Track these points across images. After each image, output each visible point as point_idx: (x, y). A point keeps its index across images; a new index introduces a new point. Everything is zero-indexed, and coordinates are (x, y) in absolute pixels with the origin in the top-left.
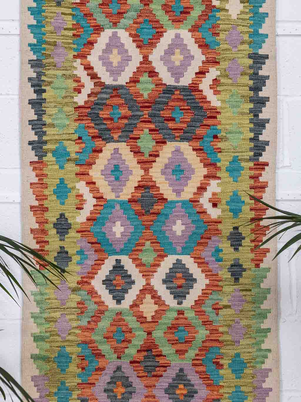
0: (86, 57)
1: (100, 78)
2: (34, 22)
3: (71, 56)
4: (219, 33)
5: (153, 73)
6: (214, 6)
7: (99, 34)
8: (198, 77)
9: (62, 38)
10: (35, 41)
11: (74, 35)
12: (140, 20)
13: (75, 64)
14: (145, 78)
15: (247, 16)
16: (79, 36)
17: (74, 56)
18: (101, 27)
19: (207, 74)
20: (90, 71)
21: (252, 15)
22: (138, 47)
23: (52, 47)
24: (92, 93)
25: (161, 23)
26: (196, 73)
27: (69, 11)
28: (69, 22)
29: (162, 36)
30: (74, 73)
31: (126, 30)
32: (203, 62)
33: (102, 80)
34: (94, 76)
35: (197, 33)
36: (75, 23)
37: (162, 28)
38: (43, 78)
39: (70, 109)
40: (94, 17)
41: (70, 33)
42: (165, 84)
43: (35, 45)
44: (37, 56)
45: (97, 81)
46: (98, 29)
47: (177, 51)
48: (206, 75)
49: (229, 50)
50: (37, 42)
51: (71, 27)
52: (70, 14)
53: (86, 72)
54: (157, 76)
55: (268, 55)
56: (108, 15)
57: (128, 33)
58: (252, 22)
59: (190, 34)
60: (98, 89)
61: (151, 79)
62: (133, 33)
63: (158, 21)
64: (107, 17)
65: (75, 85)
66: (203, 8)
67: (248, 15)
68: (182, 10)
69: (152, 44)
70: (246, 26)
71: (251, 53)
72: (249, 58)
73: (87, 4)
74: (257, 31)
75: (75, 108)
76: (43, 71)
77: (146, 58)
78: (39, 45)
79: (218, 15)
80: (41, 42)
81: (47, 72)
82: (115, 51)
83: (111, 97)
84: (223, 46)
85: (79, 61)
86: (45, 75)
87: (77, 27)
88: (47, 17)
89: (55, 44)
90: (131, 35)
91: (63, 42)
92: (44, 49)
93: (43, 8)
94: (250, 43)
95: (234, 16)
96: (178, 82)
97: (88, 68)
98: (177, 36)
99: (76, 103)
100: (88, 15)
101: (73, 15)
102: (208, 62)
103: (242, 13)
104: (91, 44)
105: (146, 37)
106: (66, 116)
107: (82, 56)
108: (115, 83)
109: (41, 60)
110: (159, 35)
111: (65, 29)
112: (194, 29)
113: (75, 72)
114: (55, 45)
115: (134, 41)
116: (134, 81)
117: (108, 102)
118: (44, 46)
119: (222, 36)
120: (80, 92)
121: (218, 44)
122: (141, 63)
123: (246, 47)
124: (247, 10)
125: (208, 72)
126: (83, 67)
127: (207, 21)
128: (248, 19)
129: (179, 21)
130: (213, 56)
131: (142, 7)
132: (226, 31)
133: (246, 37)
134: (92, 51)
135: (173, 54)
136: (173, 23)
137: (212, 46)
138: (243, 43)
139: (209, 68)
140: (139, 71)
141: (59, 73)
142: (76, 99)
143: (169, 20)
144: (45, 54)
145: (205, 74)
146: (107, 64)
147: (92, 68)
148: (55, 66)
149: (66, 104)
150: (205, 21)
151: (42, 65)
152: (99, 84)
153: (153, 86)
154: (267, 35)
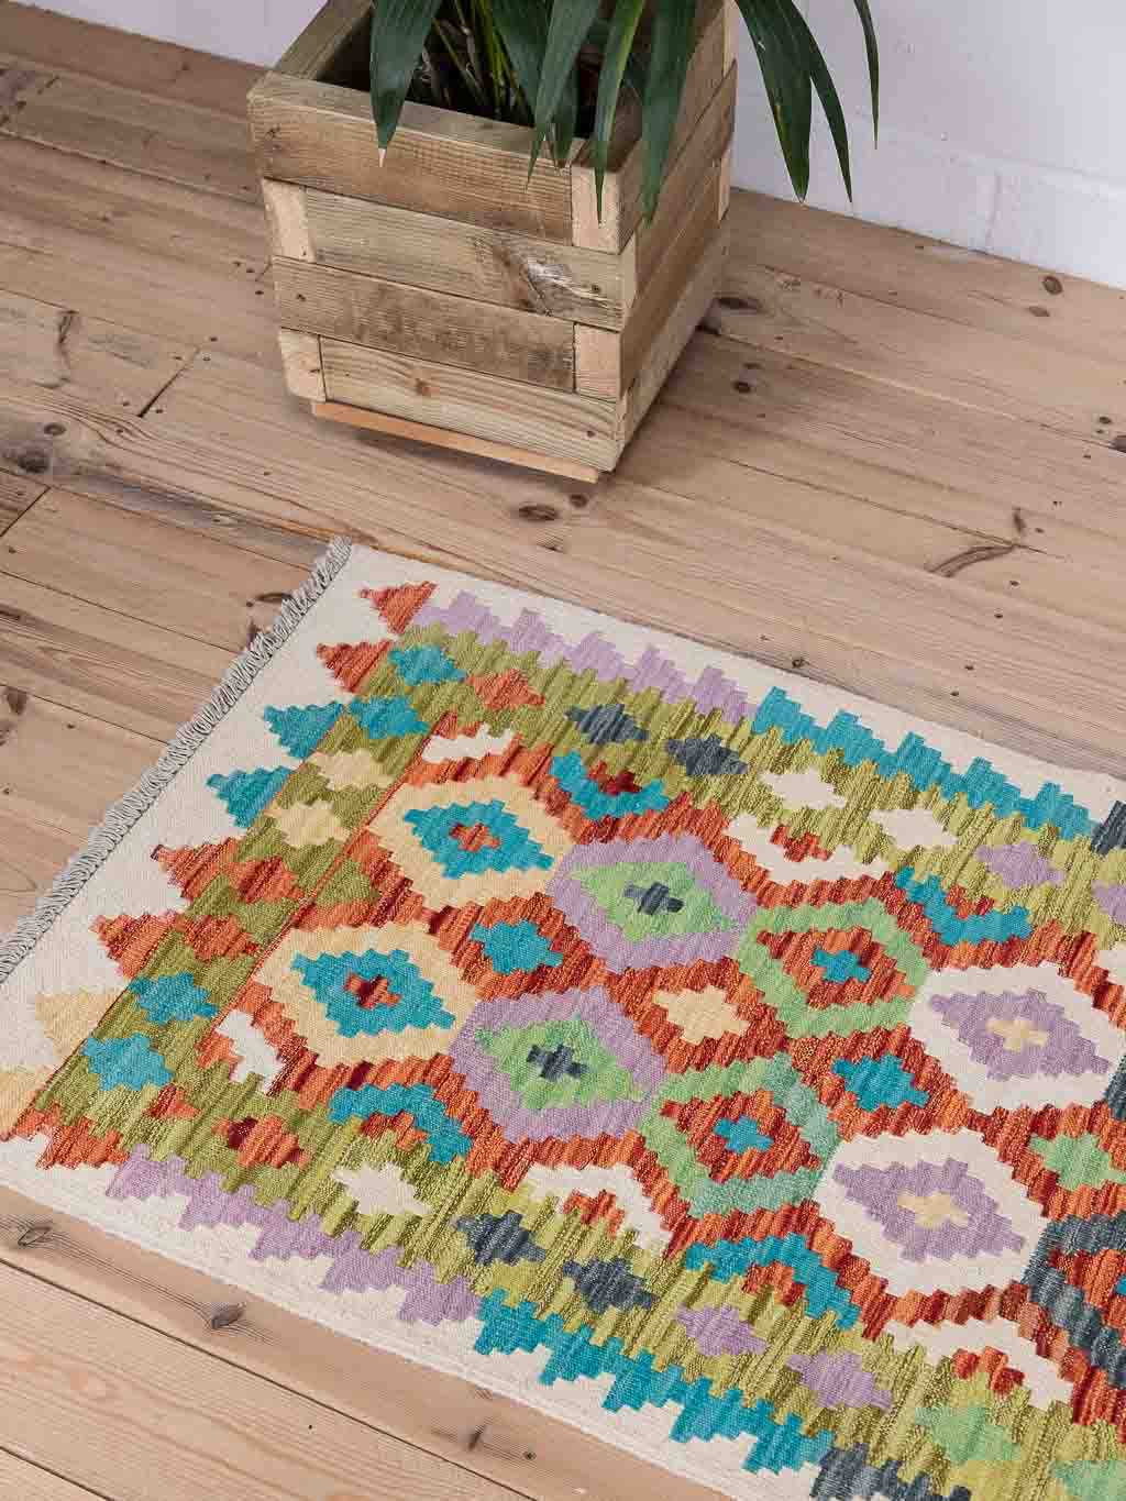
0: (889, 1301)
1: (989, 1290)
2: (674, 1409)
3: (865, 1347)
4: (984, 898)
5: (1044, 1123)
6: (887, 877)
7: (820, 1222)
8: (1113, 1005)
9: (778, 1343)
10: (747, 1442)
11: (788, 1301)
12: (828, 1081)
13: (901, 1346)
14: (1049, 1153)
15: (963, 810)
16: (798, 1288)
17: (866, 1334)
18: (797, 1205)
19: (1111, 979)
20: (949, 1308)
21: (964, 798)
22: (925, 1125)
23: (801, 1391)
24: (1038, 1336)
25: (868, 1029)
26: (1097, 1004)
27: (690, 1278)
28: (729, 1295)
29: (917, 1046)
30: (935, 1364)
31: (845, 1134)
32: (1067, 972)
33: (1001, 1285)
34: (975, 1305)
35: (955, 954)
36: (741, 1280)
37: (889, 1033)
38: (908, 1475)
39: (1072, 1440)
40: (751, 1212)
41: (775, 1310)
42: (1098, 1105)
43: (761, 1448)
44: (811, 1459)
45: (995, 1301)
46: (802, 1218)
47: (993, 1024)
48: (1113, 982)
49: (1053, 892)
50: (754, 1432)
51: (750, 1299)
52: (704, 1280)
53: (948, 1324)
54: (1058, 1113)
55: (1118, 803)
56: (765, 1165)
57: (860, 1138)
58: (987, 805)
59: (947, 970)
60: (1030, 1313)
61: (1060, 1137)
62: (866, 1120)
63: (859, 1037)
64: (769, 1173)
65: (981, 1379)
66: (877, 905)
67: (960, 805)
68: (854, 958)
69: (938, 1083)
70: (993, 823)
71: (1090, 840)
72: (1105, 853)
73: (693, 1212)
74: (1026, 802)
75: (1075, 1419)
76: (880, 1463)
77: (974, 1121)
78: (771, 1435)
79: (919, 876)
80: (759, 1420)
81: (891, 1452)
82: (909, 1201)
83: (1078, 1281)
84: (1034, 902)
85: (892, 1327)
86: (900, 1463)
87: (759, 1280)
88: (674, 1360)
89: (792, 1377)
90: (870, 1131)
91: (797, 1349)
92: (795, 1420)
93: (634, 1355)
94: (1055, 833)
95: (948, 841)
96: (1106, 1064)
97: (934, 1308)
98: (939, 1004)
99: (1056, 1408)
100: (734, 1227)
101: (711, 1273)
102: (1072, 961)
103: (944, 817)
104: (845, 1261)
105: (901, 1092)
106: (1094, 1462)
107: (879, 1309)
108: (1030, 1251)
109: (833, 1453)
110: (909, 1051)
111: (751, 1320)
112: (937, 952)
113: (932, 1359)
114: (798, 1377)
115: (898, 1131)
116: (1046, 1188)
117: (1093, 1302)
118: (781, 1418)
119: (998, 893)
120: (1019, 1377)
121: (1023, 912)
122: (989, 1140)
123: (1062, 849)
124: (943, 802)
125: (1106, 973)
126: (921, 1324)
127: (928, 911)
128: (974, 810)
129: (889, 980)
130: (1055, 941)
131: (784, 1061)
132: (985, 878)
133: (1031, 837)
134: (877, 1270)
135: (998, 1040)
136: (886, 997)
137: (1017, 930)
138: (1046, 851)
139: (1094, 964)
140: (1017, 1159)
141: (912, 1410)
142: (1042, 1404)
143: (870, 1003)
144: (814, 1425)
145: (1110, 984)
146: (944, 1242)
147: (941, 1298)
148: (879, 1413)
149: (1048, 1441)
150: (924, 917)
151: (852, 1456)
152: (1012, 1301)
153: (1090, 1140)
154: (1049, 785)
